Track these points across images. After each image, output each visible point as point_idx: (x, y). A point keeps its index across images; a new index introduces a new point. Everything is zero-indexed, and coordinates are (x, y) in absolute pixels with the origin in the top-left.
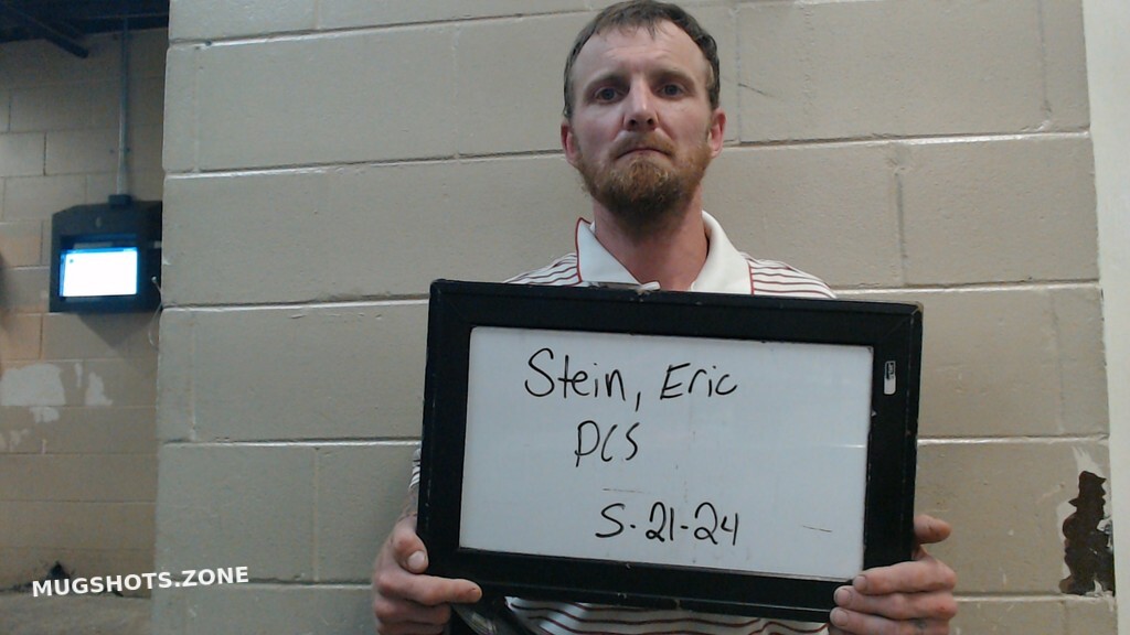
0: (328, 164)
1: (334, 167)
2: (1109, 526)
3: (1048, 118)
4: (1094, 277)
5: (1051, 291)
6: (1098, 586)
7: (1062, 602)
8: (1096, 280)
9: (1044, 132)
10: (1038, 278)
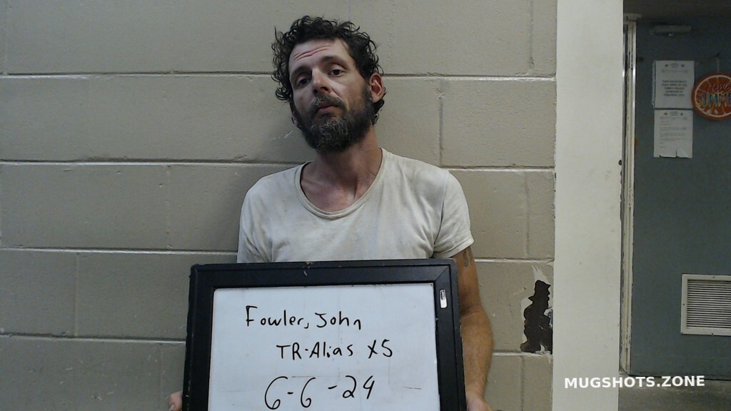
0: (90, 73)
1: (93, 75)
2: (551, 313)
3: (531, 68)
4: (552, 165)
5: (525, 173)
6: (543, 348)
7: (521, 357)
8: (553, 167)
9: (528, 76)
10: (518, 165)
